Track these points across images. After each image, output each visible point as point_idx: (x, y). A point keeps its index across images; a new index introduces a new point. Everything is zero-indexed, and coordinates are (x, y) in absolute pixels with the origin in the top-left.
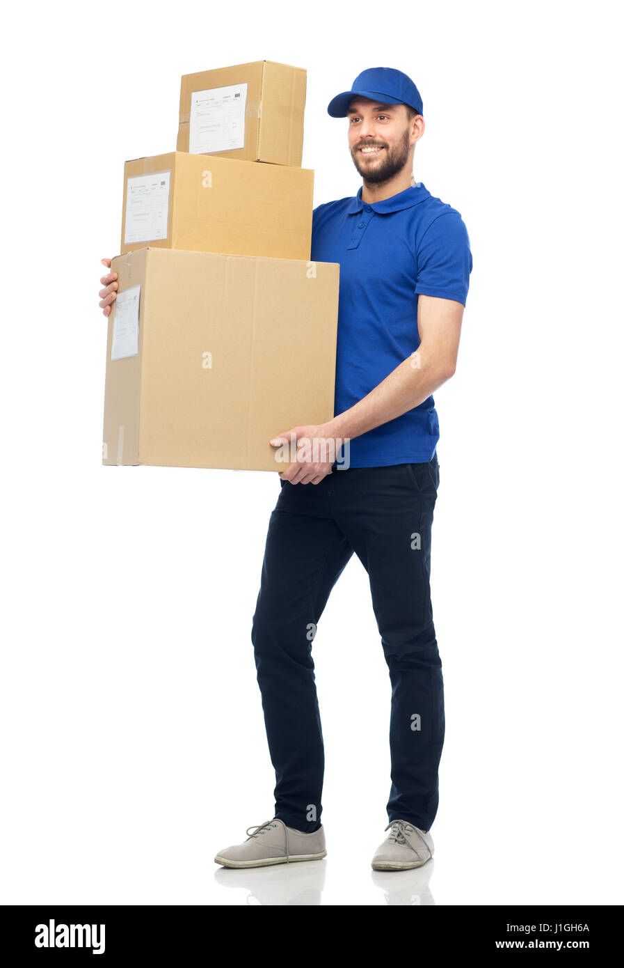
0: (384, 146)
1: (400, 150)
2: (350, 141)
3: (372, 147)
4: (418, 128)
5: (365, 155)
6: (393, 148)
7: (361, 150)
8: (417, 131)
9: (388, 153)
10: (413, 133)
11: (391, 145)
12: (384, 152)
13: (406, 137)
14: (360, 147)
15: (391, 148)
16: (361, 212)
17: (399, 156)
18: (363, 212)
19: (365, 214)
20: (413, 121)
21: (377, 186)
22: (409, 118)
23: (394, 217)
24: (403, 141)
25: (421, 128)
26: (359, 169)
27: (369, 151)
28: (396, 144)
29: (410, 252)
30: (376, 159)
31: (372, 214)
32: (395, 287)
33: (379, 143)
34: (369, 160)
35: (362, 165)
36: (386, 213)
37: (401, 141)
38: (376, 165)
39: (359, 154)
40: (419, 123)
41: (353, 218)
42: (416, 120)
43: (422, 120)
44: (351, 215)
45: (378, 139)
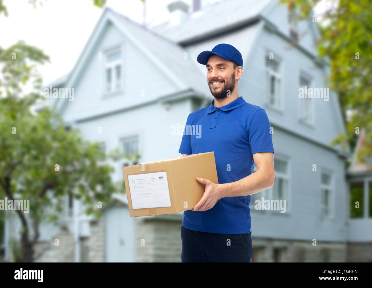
0: (223, 81)
1: (231, 82)
2: (207, 79)
3: (217, 82)
4: (240, 72)
5: (214, 86)
6: (227, 81)
7: (212, 83)
8: (239, 73)
9: (225, 84)
10: (237, 75)
11: (226, 80)
12: (223, 84)
13: (233, 76)
14: (212, 82)
15: (226, 82)
16: (214, 112)
17: (230, 85)
18: (216, 112)
19: (217, 112)
20: (237, 69)
21: (221, 100)
22: (235, 68)
23: (232, 112)
24: (232, 78)
25: (241, 72)
26: (211, 92)
27: (216, 84)
28: (228, 80)
29: (243, 127)
30: (219, 88)
31: (220, 112)
32: (236, 144)
33: (220, 80)
34: (216, 88)
35: (213, 90)
36: (228, 111)
37: (231, 78)
38: (219, 90)
39: (211, 85)
40: (240, 70)
41: (211, 115)
42: (239, 68)
43: (241, 69)
44: (210, 114)
45: (220, 78)
